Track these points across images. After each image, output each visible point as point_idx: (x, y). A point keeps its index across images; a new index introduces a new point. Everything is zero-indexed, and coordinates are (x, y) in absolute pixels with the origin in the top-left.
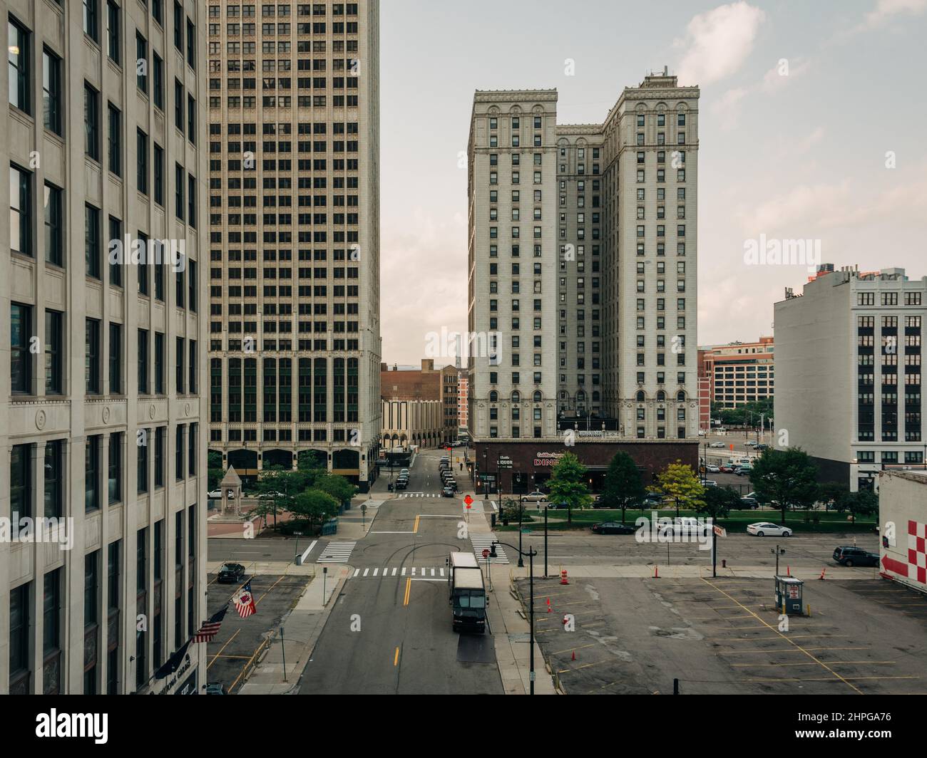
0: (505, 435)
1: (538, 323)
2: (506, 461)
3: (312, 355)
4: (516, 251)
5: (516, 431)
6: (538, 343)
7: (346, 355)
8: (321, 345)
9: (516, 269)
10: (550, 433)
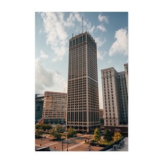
0: (109, 125)
1: (113, 104)
2: (109, 130)
3: (81, 111)
4: (109, 93)
5: (111, 124)
6: (113, 108)
7: (85, 111)
8: (82, 109)
9: (109, 95)
10: (117, 125)
